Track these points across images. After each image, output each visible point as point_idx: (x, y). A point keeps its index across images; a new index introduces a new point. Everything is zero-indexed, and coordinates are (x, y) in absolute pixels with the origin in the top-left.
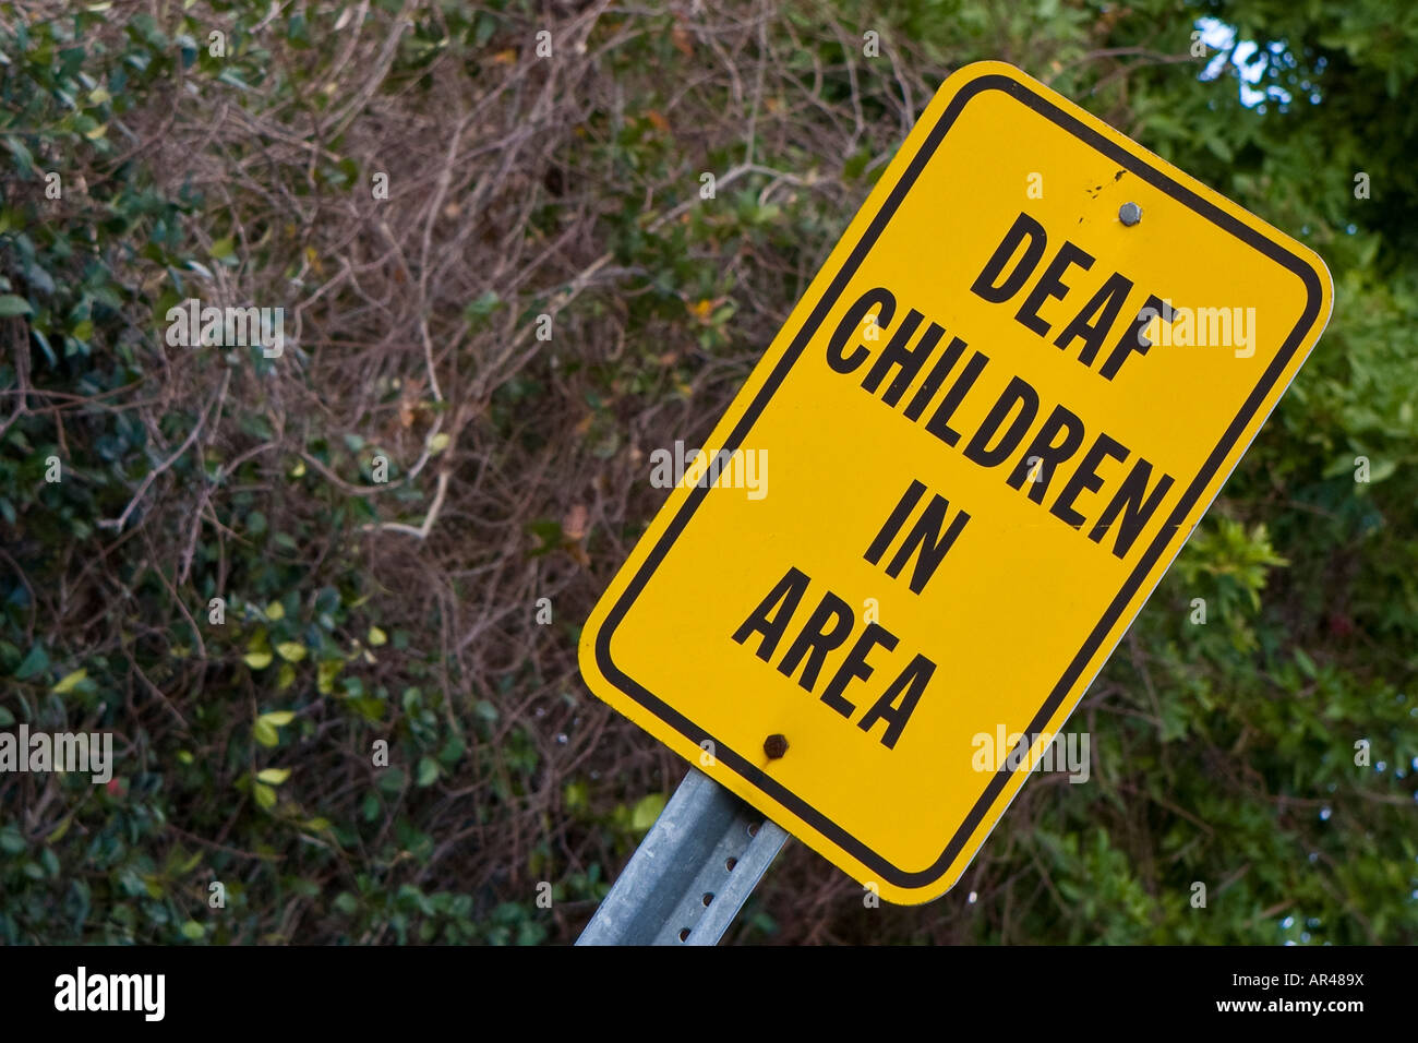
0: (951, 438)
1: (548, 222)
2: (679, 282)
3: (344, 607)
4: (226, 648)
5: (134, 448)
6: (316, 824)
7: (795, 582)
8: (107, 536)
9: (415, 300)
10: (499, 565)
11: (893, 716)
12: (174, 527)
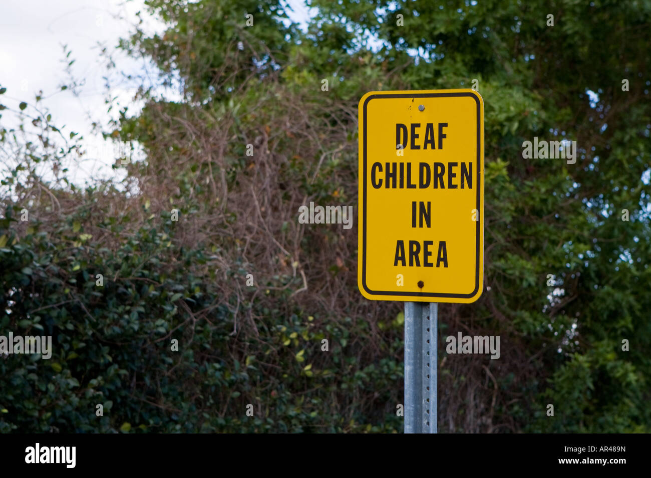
0: (414, 187)
1: (287, 197)
2: (326, 191)
3: (299, 317)
4: (278, 344)
5: (227, 312)
6: (325, 372)
7: (400, 243)
8: (234, 336)
9: (268, 236)
10: (328, 284)
11: (443, 259)
12: (248, 324)
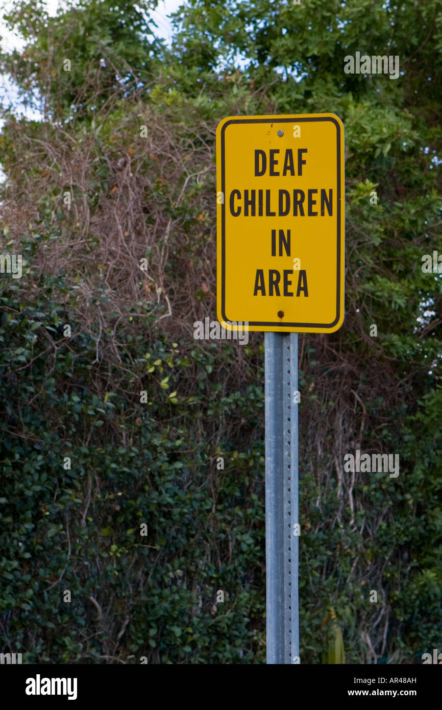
0: (274, 214)
1: (151, 221)
2: (192, 215)
3: (163, 344)
4: (142, 372)
5: (89, 340)
6: (191, 399)
7: (260, 273)
8: (96, 364)
9: (132, 261)
10: (193, 309)
11: (303, 288)
12: (111, 352)
